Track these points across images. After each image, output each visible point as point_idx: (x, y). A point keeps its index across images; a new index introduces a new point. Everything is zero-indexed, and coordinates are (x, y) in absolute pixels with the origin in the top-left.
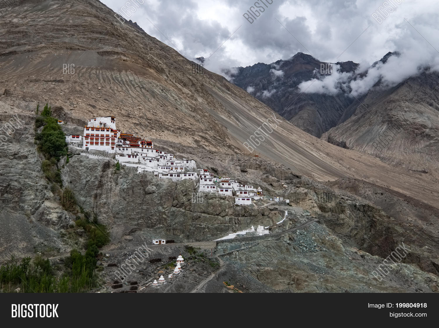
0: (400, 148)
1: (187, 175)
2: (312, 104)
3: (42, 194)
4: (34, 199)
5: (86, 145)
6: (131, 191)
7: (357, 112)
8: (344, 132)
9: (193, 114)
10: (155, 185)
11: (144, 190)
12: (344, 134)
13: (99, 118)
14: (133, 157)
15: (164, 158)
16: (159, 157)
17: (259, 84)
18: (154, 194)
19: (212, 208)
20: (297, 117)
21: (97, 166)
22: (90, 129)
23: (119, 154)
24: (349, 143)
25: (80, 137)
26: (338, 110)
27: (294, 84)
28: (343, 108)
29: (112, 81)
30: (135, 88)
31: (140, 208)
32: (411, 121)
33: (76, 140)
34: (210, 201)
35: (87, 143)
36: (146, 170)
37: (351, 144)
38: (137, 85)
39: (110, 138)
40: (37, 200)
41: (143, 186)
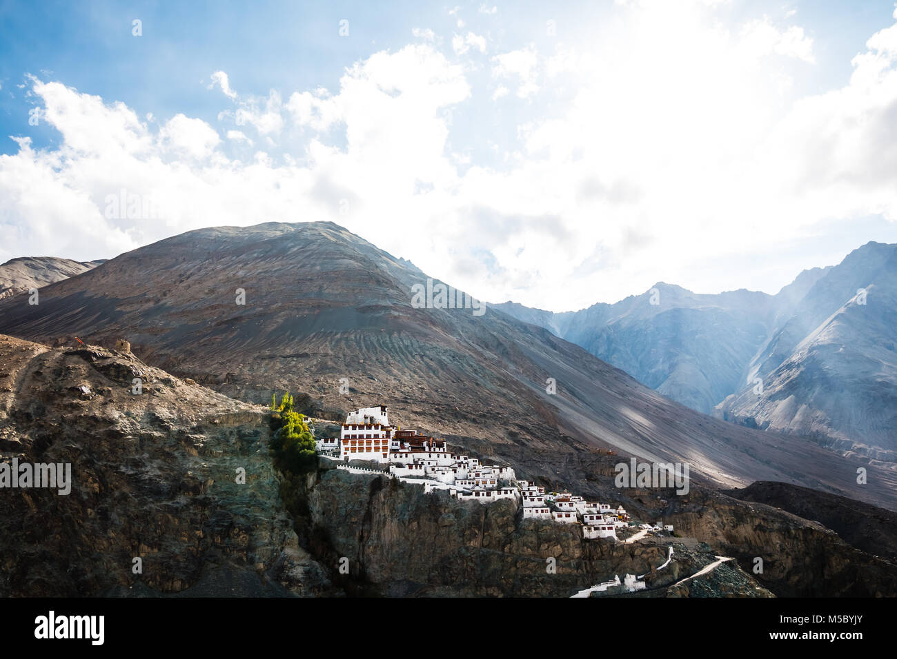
1: (503, 492)
2: (690, 361)
3: (280, 535)
4: (268, 544)
5: (345, 454)
9: (504, 391)
10: (452, 512)
11: (436, 521)
13: (363, 409)
14: (416, 468)
15: (464, 467)
16: (457, 465)
18: (452, 527)
21: (362, 486)
22: (350, 427)
23: (394, 464)
25: (336, 440)
26: (733, 367)
28: (741, 364)
29: (379, 349)
30: (413, 357)
31: (431, 551)
33: (330, 446)
35: (347, 449)
36: (437, 487)
38: (416, 352)
39: (381, 440)
40: (273, 545)
41: (433, 514)
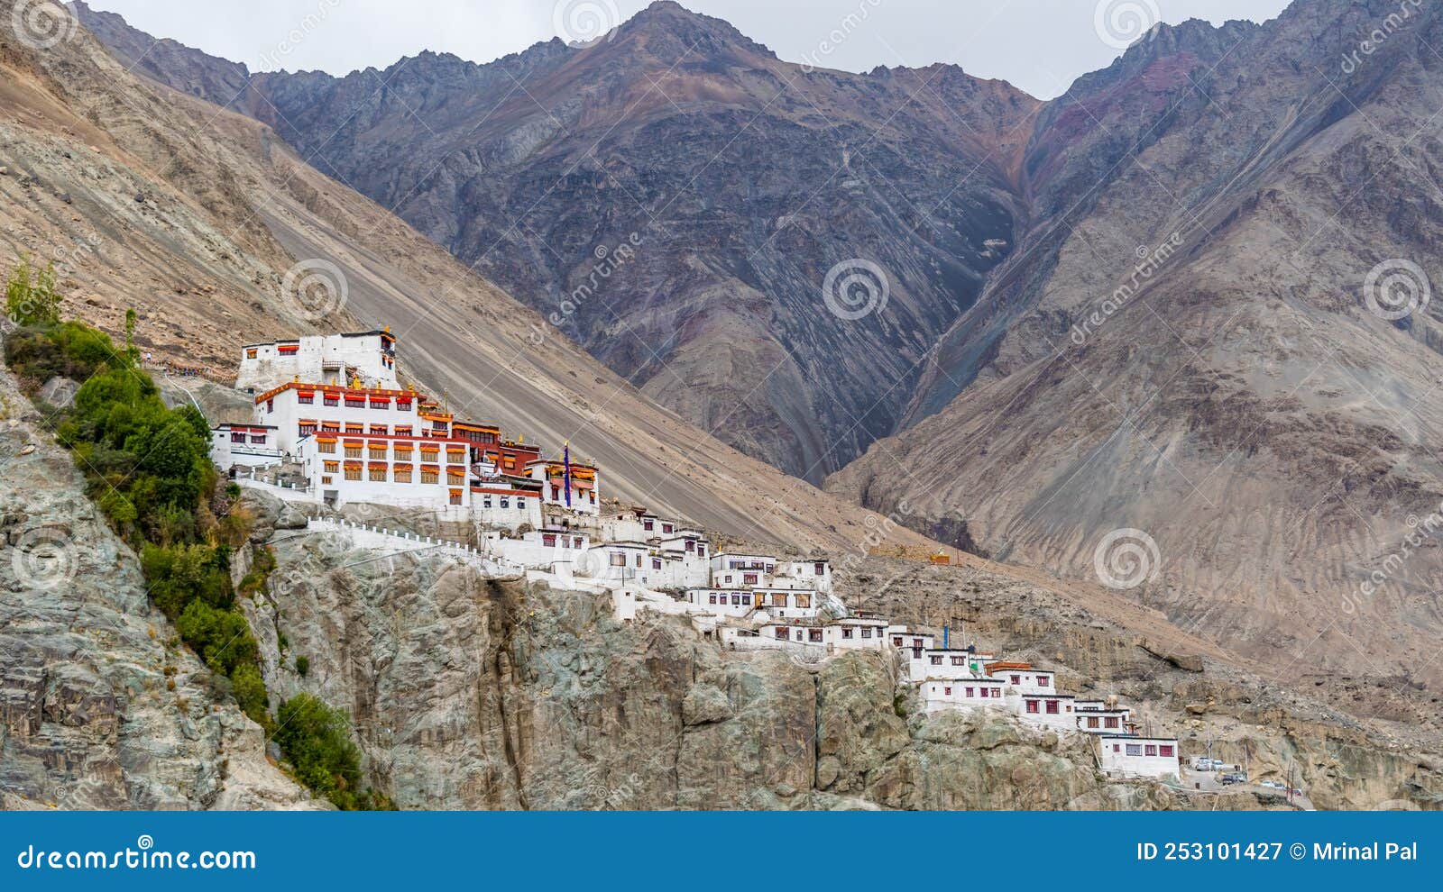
0: (1264, 553)
1: (857, 632)
2: (753, 306)
3: (209, 725)
4: (183, 753)
5: (326, 481)
6: (613, 710)
7: (1005, 351)
8: (949, 465)
10: (717, 682)
11: (678, 708)
12: (948, 477)
15: (701, 551)
17: (438, 175)
18: (728, 727)
19: (1009, 790)
20: (673, 373)
21: (411, 589)
22: (319, 396)
23: (489, 526)
24: (984, 529)
25: (272, 436)
26: (896, 343)
27: (645, 183)
28: (922, 331)
31: (669, 794)
32: (1317, 407)
33: (258, 454)
34: (996, 758)
35: (332, 466)
36: (652, 606)
37: (999, 532)
39: (417, 444)
40: (197, 755)
41: (665, 688)
